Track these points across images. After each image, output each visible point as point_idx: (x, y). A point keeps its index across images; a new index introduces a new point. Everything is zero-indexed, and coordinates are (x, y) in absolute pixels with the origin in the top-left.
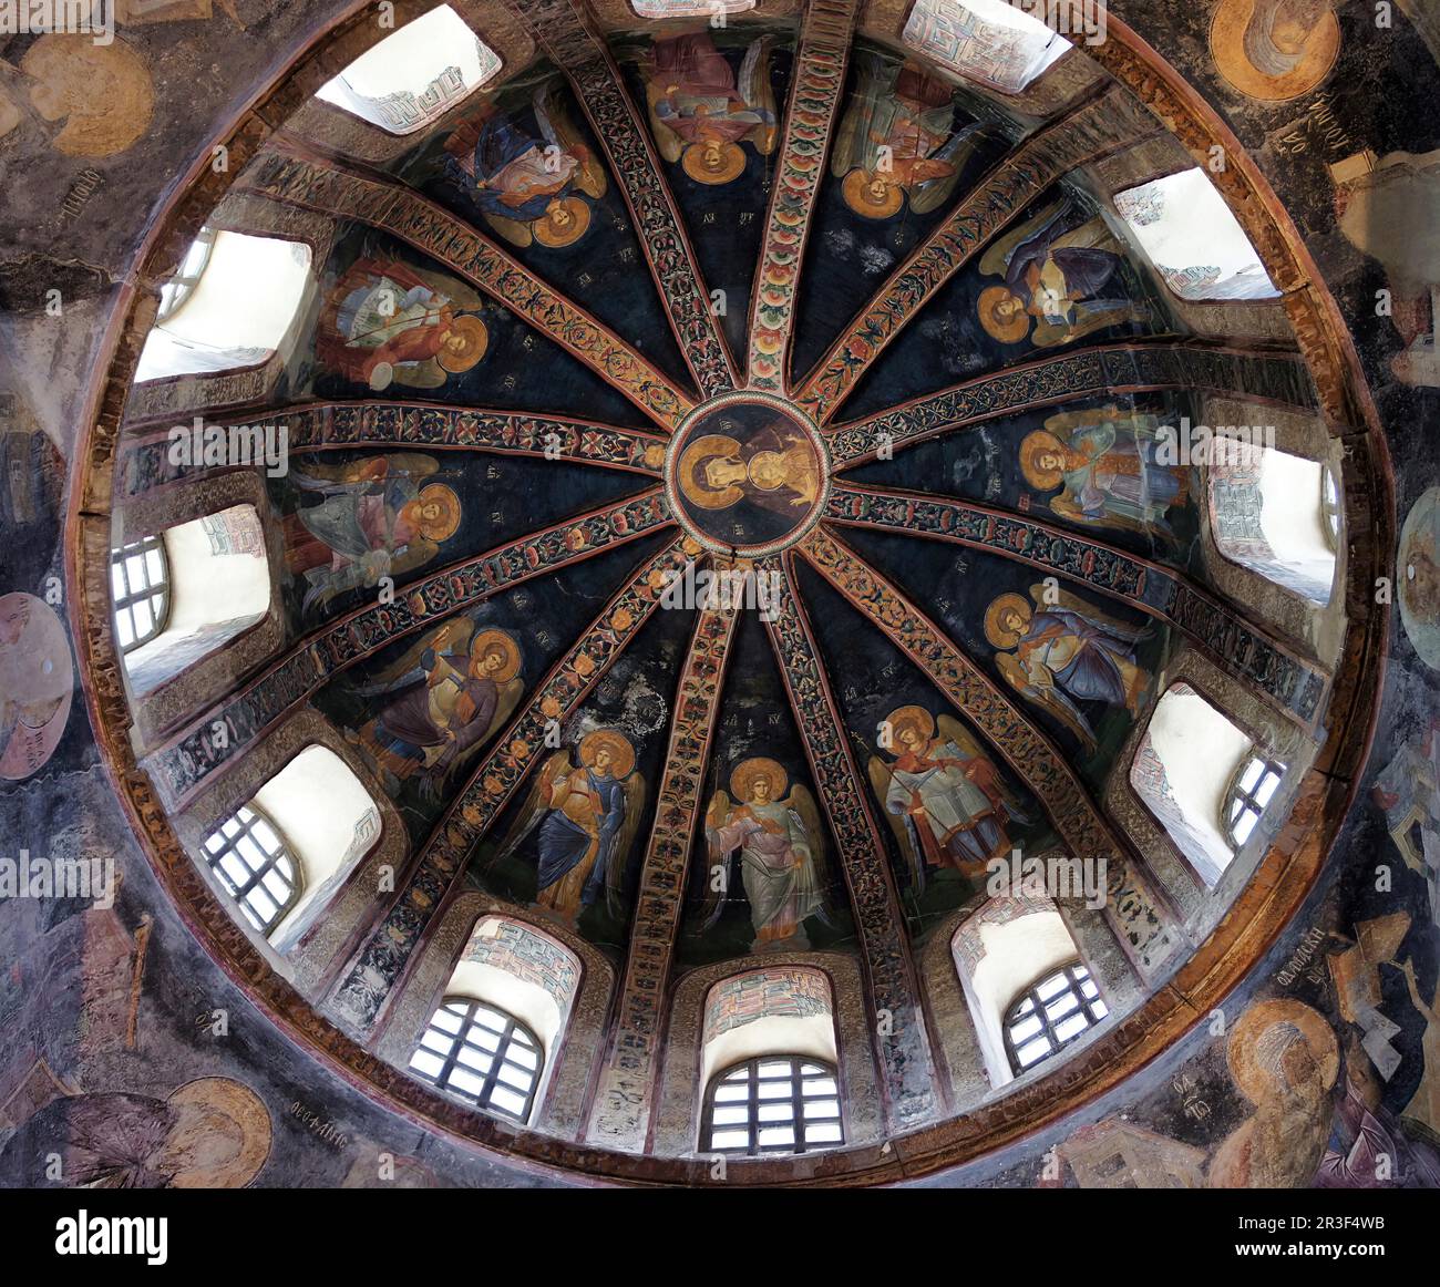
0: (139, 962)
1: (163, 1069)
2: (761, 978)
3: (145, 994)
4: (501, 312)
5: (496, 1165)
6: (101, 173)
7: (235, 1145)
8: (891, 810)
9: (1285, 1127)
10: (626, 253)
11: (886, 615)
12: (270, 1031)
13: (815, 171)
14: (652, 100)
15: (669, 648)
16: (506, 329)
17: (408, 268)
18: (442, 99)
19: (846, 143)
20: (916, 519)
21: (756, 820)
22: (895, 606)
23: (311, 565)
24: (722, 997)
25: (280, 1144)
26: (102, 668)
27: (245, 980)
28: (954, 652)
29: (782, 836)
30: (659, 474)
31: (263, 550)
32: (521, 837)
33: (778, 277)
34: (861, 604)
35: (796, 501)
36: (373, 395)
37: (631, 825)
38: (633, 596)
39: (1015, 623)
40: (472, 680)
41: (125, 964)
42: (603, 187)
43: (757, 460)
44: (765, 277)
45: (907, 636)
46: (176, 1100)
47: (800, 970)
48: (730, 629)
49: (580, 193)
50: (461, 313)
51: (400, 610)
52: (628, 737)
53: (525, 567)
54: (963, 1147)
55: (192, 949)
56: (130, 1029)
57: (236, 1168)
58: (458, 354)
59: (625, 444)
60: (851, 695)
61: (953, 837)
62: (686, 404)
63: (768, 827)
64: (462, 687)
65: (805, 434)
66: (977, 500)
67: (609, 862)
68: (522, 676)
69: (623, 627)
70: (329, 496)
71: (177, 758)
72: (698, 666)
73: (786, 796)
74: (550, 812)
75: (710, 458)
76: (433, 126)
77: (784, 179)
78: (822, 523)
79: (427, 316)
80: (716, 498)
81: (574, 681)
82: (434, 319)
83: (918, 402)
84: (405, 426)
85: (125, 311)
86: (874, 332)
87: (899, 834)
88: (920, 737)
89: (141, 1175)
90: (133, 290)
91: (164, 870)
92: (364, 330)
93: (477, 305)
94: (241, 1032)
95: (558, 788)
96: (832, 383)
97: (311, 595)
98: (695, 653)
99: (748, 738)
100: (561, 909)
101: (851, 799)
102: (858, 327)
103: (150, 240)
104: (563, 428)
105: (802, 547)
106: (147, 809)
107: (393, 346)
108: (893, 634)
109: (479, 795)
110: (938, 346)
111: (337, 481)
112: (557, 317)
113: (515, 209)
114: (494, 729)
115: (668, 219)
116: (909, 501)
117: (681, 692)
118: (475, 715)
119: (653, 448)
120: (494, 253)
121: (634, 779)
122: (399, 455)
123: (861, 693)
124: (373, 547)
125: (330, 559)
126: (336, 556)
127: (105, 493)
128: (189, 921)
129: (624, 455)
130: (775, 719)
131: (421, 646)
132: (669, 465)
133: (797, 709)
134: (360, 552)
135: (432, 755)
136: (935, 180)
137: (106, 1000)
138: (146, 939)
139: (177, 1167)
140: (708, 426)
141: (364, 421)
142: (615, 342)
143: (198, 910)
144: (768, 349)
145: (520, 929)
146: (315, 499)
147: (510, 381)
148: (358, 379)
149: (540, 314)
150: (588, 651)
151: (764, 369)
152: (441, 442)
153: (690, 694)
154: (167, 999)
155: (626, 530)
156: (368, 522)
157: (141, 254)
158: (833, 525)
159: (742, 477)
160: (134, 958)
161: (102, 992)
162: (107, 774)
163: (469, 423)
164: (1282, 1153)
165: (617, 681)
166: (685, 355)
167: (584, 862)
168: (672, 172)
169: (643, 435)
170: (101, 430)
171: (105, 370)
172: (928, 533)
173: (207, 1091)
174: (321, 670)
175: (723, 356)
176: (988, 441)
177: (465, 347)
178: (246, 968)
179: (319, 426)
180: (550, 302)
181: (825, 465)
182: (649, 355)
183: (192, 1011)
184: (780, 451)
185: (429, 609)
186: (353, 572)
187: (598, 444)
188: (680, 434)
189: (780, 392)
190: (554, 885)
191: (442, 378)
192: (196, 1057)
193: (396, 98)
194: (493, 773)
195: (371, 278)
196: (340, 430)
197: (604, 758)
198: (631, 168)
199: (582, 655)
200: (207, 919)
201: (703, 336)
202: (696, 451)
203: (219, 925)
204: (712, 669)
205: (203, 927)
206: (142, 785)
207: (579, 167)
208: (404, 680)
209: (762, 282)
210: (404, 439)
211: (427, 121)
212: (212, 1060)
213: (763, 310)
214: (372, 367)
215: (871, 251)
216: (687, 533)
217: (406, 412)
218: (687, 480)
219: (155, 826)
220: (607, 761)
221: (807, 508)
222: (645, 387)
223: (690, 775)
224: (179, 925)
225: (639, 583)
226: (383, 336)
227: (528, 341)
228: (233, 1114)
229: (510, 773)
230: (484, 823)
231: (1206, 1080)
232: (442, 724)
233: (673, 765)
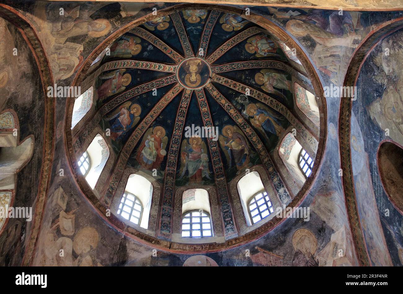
0: (265, 251)
1: (289, 251)
2: (297, 94)
3: (272, 252)
4: (154, 123)
5: (318, 179)
6: (102, 238)
7: (307, 238)
8: (266, 55)
9: (311, 30)
10: (144, 96)
11: (226, 49)
12: (284, 223)
13: (129, 61)
14: (112, 94)
15: (231, 92)
16: (158, 122)
17: (140, 146)
18: (104, 144)
19: (125, 56)
20: (205, 42)
21: (267, 82)
22: (224, 47)
23: (201, 175)
24: (300, 103)
25: (308, 227)
26: (202, 248)
27: (273, 226)
28: (233, 38)
29: (271, 77)
30: (192, 91)
31: (195, 189)
32: (266, 135)
33: (152, 66)
34: (223, 53)
35: (200, 64)
36: (167, 154)
37: (267, 109)
38: (218, 99)
39: (228, 27)
40: (232, 138)
41: (265, 255)
42: (129, 102)
43: (191, 71)
44: (152, 69)
45: (230, 45)
46: (295, 249)
47: (295, 86)
48: (227, 79)
49: (130, 107)
50: (152, 132)
51: (214, 154)
52: (248, 104)
53: (209, 122)
54: (318, 84)
55: (264, 238)
56: (279, 257)
57: (311, 239)
58: (161, 133)
59: (185, 98)
60: (242, 57)
61: (270, 47)
62: (178, 85)
63: (269, 79)
64: (233, 141)
65: (186, 62)
66: (202, 31)
67: (273, 116)
68: (233, 126)
69: (225, 102)
70: (187, 168)
71: (227, 229)
72: (234, 87)
73: (263, 74)
74: (262, 126)
75: (190, 80)
76: (109, 146)
77: (132, 66)
78: (206, 59)
79: (152, 141)
80: (199, 80)
81: (235, 114)
82: (153, 139)
83: (181, 40)
84: (175, 147)
85: (130, 234)
86: (165, 48)
87: (270, 56)
88: (251, 46)
89: (310, 262)
90: (126, 232)
91: (247, 241)
92: (152, 157)
93: (151, 129)
94: (283, 231)
95: (257, 123)
96: (175, 56)
97: (208, 176)
98: (232, 87)
99: (251, 79)
100: (281, 131)
101: (264, 62)
102: (164, 51)
103: (116, 228)
104: (180, 111)
105: (210, 63)
106: (234, 242)
107: (157, 149)
108: (230, 48)
109: (256, 143)
110: (170, 36)
111: (184, 166)
112: (156, 111)
113: (131, 121)
114: (244, 135)
115: (138, 88)
116: (201, 43)
117: (240, 91)
118: (240, 139)
119: (187, 92)
120: (140, 126)
121: (257, 105)
122: (181, 149)
123: (242, 55)
124: (200, 158)
125: (201, 170)
126: (200, 168)
127: (166, 243)
128: (259, 237)
129: (187, 98)
130: (247, 73)
131: (224, 149)
132: (190, 89)
133: (245, 68)
134: (201, 161)
135: (246, 152)
136: (134, 40)
137: (272, 261)
138: (260, 249)
139: (309, 253)
140: (183, 81)
141: (172, 158)
142: (163, 99)
143: (257, 234)
144: (168, 68)
145: (283, 143)
146: (187, 172)
147: (169, 121)
148: (163, 158)
149: (155, 115)
150: (229, 110)
151: (171, 69)
152: (180, 139)
153: (240, 89)
154: (274, 246)
155: (204, 99)
156: (194, 158)
157: (119, 230)
158: (206, 57)
159: (194, 74)
160: (264, 252)
161: (270, 262)
162: (225, 250)
163: (177, 132)
164: (316, 32)
165: (237, 104)
166: (167, 84)
167: (273, 122)
168: (128, 88)
169: (184, 94)
170: (153, 242)
171: (141, 240)
172: (209, 40)
173: (295, 241)
174: (222, 179)
175: (168, 77)
176: (190, 28)
177: (160, 131)
178: (270, 226)
179: (171, 171)
180: (153, 113)
181: (193, 58)
182: (167, 92)
183: (277, 241)
184: (190, 66)
185: (215, 146)
186: (205, 164)
187: (184, 103)
188: (184, 86)
189: (177, 66)
190: (277, 131)
191: (166, 137)
192: (287, 242)
193: (102, 154)
194: (252, 138)
195: (141, 156)
196: (173, 165)
197: (252, 111)
198: (125, 97)
199: (230, 111)
200: (259, 233)
201: (163, 81)
202: (188, 83)
203: (260, 230)
204: (235, 84)
205: (261, 234)
206: (228, 242)
207: (124, 108)
208: (230, 155)
209: (153, 69)
210: (178, 148)
211: (108, 148)
212: (288, 239)
213: (159, 69)
214: (161, 154)
215: (148, 49)
216: (206, 86)
217: (172, 147)
218: (194, 85)
219: (238, 241)
220: (253, 110)
221: (202, 62)
222: (173, 93)
223: (257, 93)
224: (259, 240)
225: (215, 97)
226: (154, 152)
227: (161, 117)
228: (300, 237)
229: (252, 134)
230: (261, 144)
231: (303, 40)
232: (240, 147)
233: (255, 96)
